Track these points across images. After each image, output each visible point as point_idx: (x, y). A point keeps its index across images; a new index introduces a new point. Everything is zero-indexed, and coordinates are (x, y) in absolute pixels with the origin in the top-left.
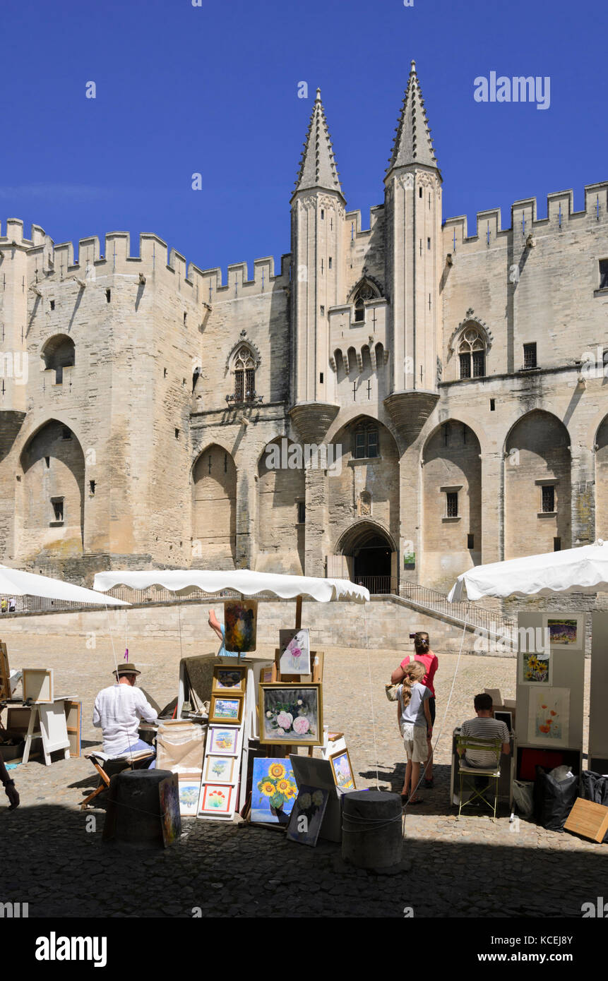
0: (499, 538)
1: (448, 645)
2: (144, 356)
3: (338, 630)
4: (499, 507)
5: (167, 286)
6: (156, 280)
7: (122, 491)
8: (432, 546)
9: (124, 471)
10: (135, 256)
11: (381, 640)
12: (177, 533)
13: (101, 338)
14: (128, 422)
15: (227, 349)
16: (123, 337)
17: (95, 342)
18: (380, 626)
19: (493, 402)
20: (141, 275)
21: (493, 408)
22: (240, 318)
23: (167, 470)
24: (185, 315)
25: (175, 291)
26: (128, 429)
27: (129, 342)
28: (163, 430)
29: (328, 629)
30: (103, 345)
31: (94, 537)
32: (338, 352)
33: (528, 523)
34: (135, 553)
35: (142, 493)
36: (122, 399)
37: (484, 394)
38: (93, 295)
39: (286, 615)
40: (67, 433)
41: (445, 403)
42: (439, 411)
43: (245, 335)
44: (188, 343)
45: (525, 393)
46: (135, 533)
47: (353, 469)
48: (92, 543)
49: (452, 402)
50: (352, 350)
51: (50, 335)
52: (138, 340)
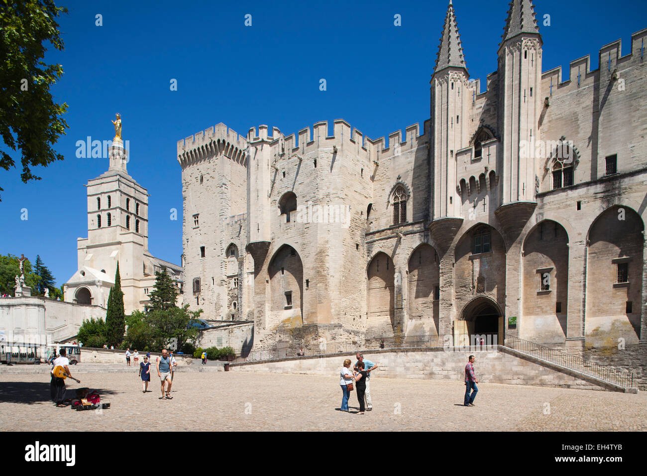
0: (582, 303)
1: (541, 380)
2: (337, 199)
3: (461, 370)
4: (582, 281)
5: (351, 152)
6: (344, 149)
7: (324, 285)
8: (529, 312)
9: (325, 272)
10: (331, 136)
11: (491, 377)
12: (358, 310)
13: (311, 191)
14: (327, 242)
15: (388, 190)
16: (324, 188)
17: (308, 193)
18: (490, 367)
19: (579, 203)
20: (334, 147)
21: (579, 208)
22: (397, 167)
23: (351, 271)
24: (362, 170)
25: (356, 156)
26: (327, 246)
27: (328, 191)
28: (348, 245)
29: (454, 369)
30: (312, 195)
31: (308, 314)
32: (463, 181)
33: (605, 292)
34: (332, 323)
35: (336, 285)
36: (324, 227)
37: (572, 198)
38: (306, 164)
39: (426, 361)
40: (293, 252)
41: (541, 208)
42: (537, 215)
43: (400, 178)
44: (364, 188)
45: (606, 194)
46: (333, 310)
47: (472, 262)
48: (308, 318)
49: (547, 207)
50: (472, 178)
51: (283, 193)
52: (333, 189)
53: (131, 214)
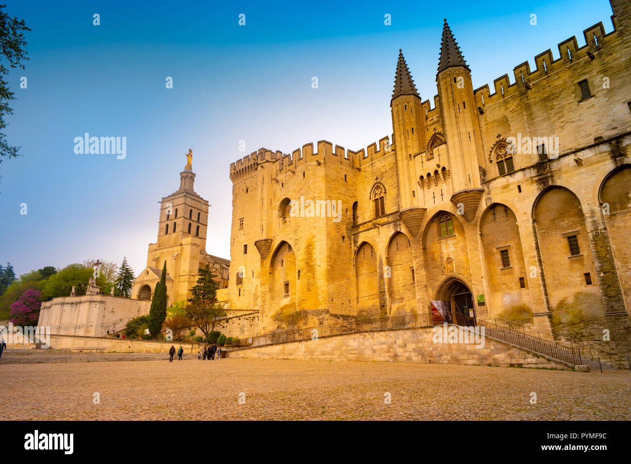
0: (541, 278)
4: (537, 256)
5: (332, 163)
6: (325, 161)
7: (312, 274)
8: (495, 289)
9: (313, 263)
14: (314, 237)
15: (369, 189)
19: (519, 187)
20: (317, 161)
21: (520, 191)
22: (375, 171)
23: (337, 260)
24: (346, 176)
25: (338, 165)
27: (314, 195)
28: (333, 238)
31: (300, 302)
32: (422, 177)
33: (562, 265)
34: (320, 308)
35: (322, 274)
37: (513, 183)
38: (298, 176)
40: (289, 246)
41: (489, 193)
42: (486, 200)
43: (378, 179)
45: (541, 177)
46: (320, 297)
48: (299, 305)
49: (493, 192)
50: (429, 174)
51: (282, 200)
52: (318, 193)
53: (193, 221)
